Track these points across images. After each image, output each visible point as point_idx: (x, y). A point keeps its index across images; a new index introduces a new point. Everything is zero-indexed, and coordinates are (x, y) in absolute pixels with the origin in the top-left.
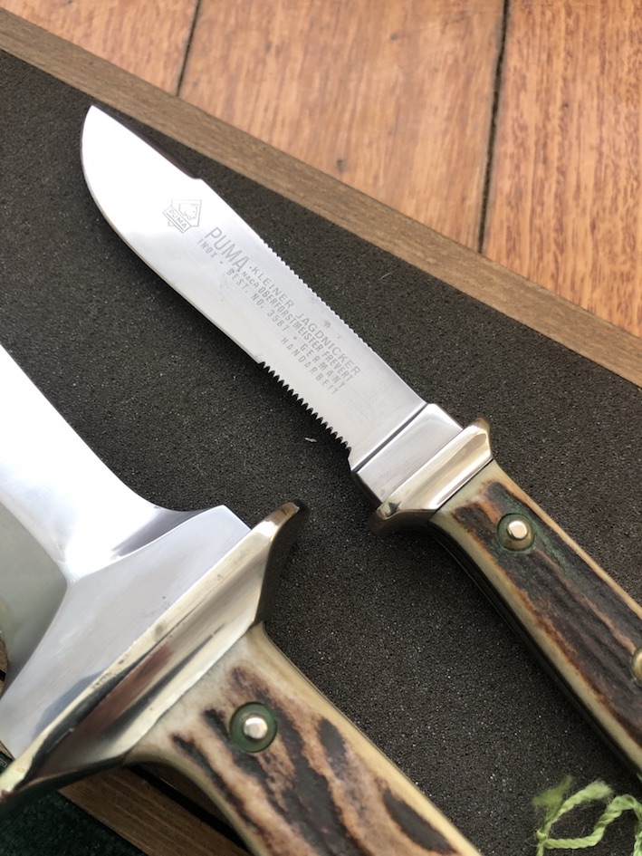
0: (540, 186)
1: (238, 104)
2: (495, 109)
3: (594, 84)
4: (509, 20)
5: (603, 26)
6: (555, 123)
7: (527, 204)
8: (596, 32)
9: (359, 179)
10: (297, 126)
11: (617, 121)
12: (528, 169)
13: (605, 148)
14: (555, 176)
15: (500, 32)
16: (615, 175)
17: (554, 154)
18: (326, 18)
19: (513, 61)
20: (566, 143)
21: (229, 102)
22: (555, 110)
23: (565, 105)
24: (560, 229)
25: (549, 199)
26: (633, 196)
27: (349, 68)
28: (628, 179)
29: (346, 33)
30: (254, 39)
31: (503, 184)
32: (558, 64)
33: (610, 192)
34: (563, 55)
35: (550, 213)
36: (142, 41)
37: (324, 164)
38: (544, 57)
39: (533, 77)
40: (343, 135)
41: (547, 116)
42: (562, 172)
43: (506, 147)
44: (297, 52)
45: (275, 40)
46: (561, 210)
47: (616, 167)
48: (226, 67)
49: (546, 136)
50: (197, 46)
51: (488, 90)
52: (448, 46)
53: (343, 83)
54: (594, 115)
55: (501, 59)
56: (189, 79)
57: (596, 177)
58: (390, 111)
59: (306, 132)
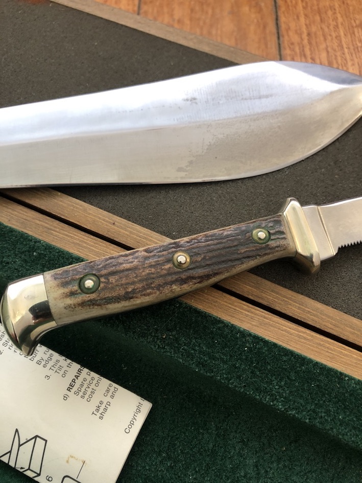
2: (279, 38)
3: (319, 26)
4: (277, 5)
5: (318, 5)
6: (306, 41)
8: (316, 7)
11: (332, 39)
13: (329, 49)
15: (274, 10)
16: (336, 59)
17: (308, 53)
18: (197, 8)
20: (312, 49)
22: (305, 36)
23: (309, 34)
26: (346, 66)
28: (342, 60)
30: (167, 18)
32: (302, 19)
34: (303, 16)
38: (296, 17)
41: (302, 39)
44: (187, 22)
45: (176, 17)
47: (336, 56)
49: (303, 47)
52: (253, 16)
53: (210, 32)
54: (322, 37)
55: (277, 19)
57: (328, 60)
58: (233, 41)
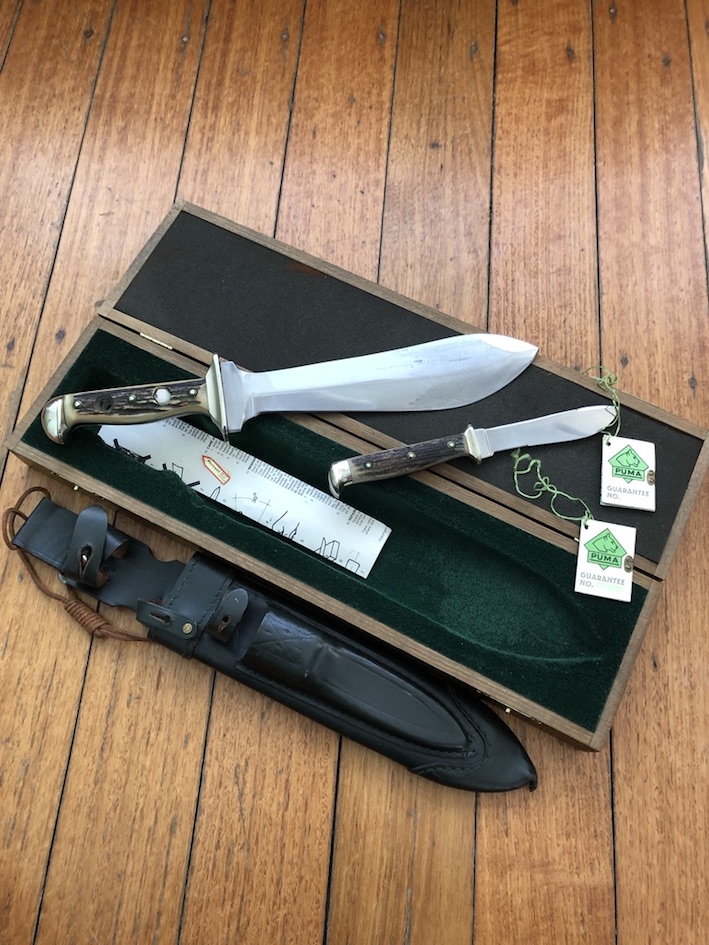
0: (506, 309)
1: (400, 286)
2: (489, 282)
3: (522, 272)
6: (510, 287)
7: (502, 315)
8: (522, 254)
9: (445, 310)
10: (421, 293)
11: (531, 285)
12: (502, 303)
13: (527, 294)
14: (511, 305)
15: (488, 255)
16: (531, 303)
17: (510, 297)
18: (427, 253)
19: (493, 265)
20: (514, 294)
21: (397, 285)
22: (509, 282)
23: (513, 281)
24: (514, 323)
25: (509, 313)
27: (437, 271)
29: (434, 258)
30: (402, 263)
31: (494, 309)
32: (509, 266)
33: (530, 309)
34: (511, 262)
35: (510, 318)
36: (362, 266)
37: (432, 305)
38: (504, 263)
39: (501, 272)
40: (437, 295)
41: (507, 285)
42: (513, 304)
43: (493, 296)
44: (418, 267)
45: (410, 263)
46: (514, 317)
47: (531, 301)
48: (393, 274)
49: (507, 292)
50: (382, 265)
51: (486, 276)
52: (471, 262)
53: (435, 277)
54: (523, 284)
55: (489, 266)
56: (381, 278)
57: (525, 304)
58: (453, 286)
59: (425, 296)
